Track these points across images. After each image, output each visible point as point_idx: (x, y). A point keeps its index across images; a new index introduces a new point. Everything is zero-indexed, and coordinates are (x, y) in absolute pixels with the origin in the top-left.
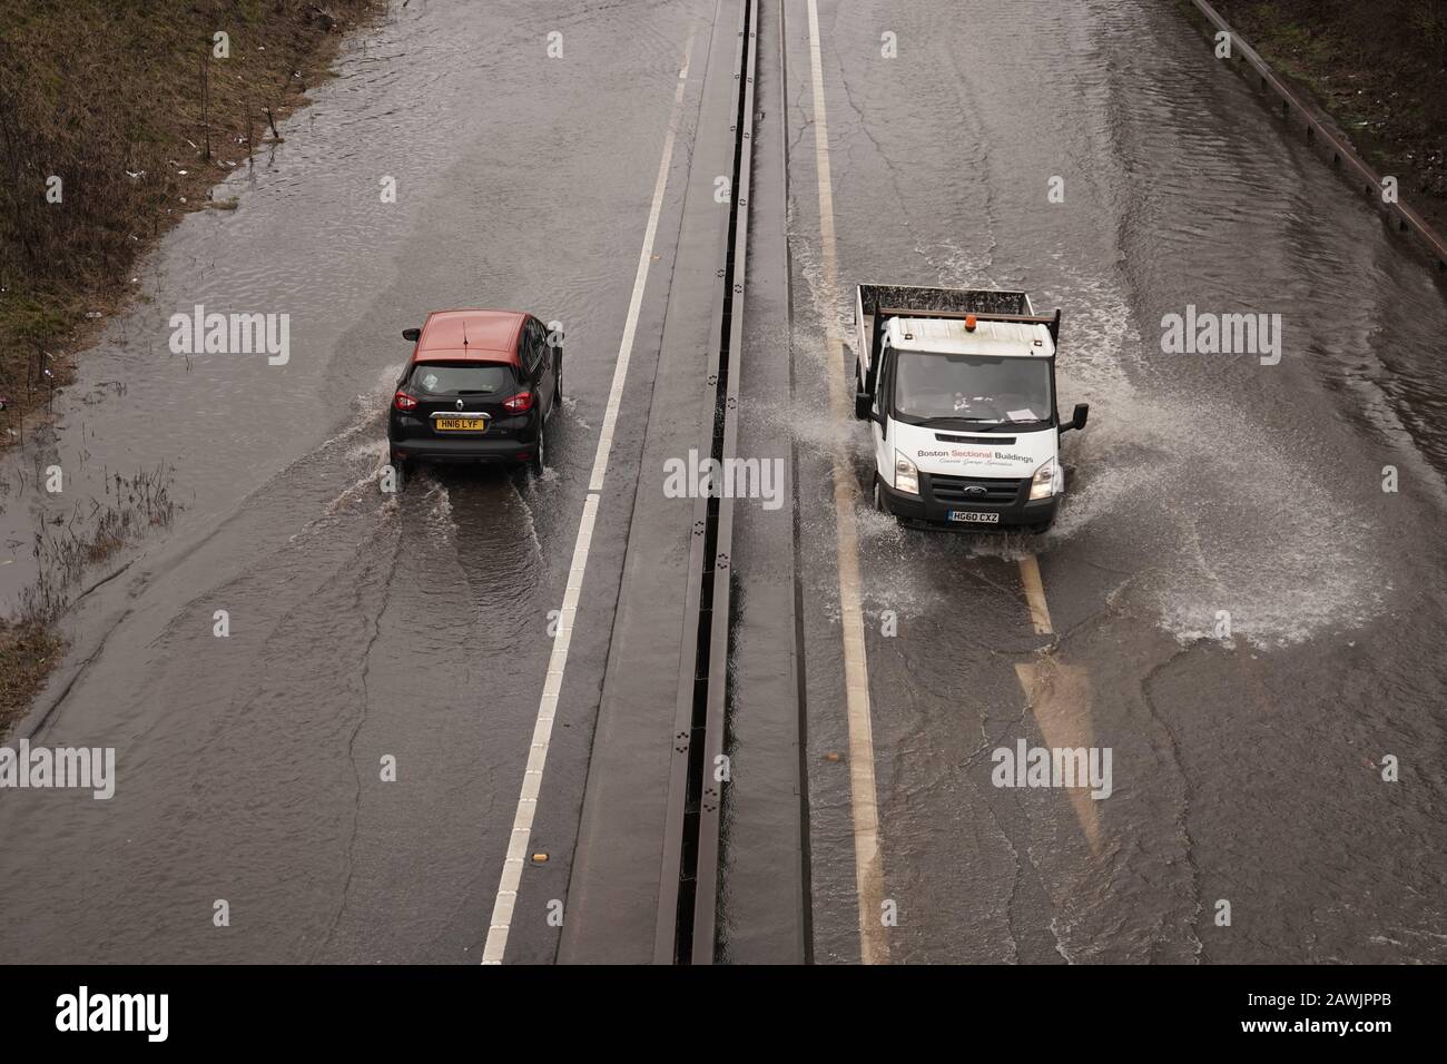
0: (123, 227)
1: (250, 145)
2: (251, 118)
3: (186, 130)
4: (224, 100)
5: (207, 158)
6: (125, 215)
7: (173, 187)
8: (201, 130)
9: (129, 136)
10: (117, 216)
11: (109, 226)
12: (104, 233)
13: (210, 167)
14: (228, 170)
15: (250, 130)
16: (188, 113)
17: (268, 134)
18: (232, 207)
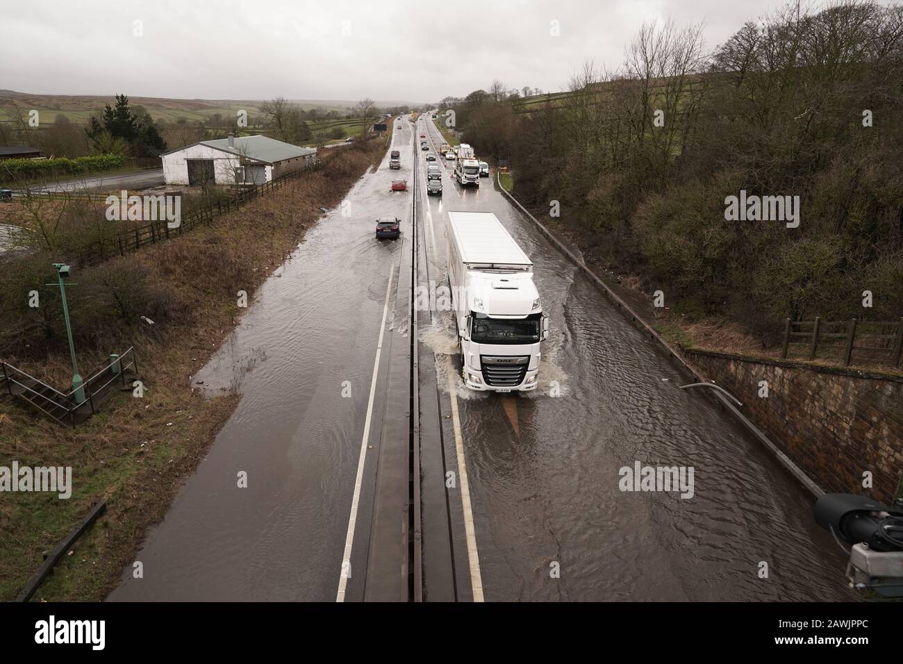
0: (252, 283)
1: (284, 260)
2: (284, 253)
3: (267, 257)
4: (277, 249)
5: (273, 264)
6: (252, 280)
7: (264, 272)
8: (271, 257)
9: (253, 260)
10: (250, 281)
11: (248, 283)
12: (247, 285)
13: (274, 266)
14: (278, 267)
15: (284, 256)
16: (268, 252)
17: (288, 257)
18: (280, 276)
